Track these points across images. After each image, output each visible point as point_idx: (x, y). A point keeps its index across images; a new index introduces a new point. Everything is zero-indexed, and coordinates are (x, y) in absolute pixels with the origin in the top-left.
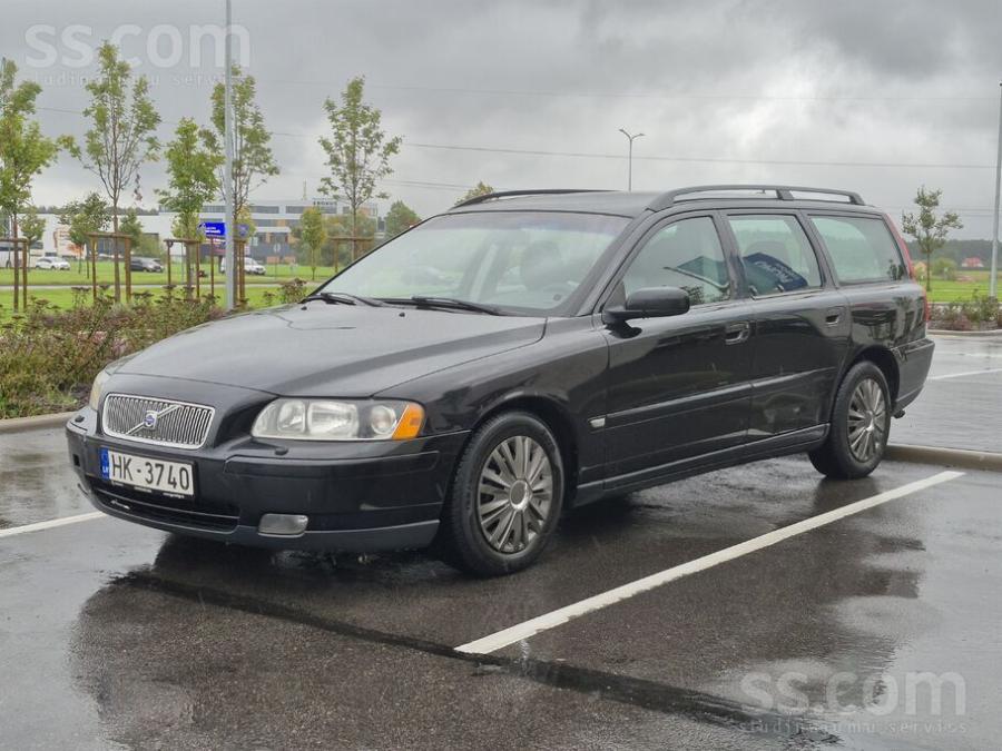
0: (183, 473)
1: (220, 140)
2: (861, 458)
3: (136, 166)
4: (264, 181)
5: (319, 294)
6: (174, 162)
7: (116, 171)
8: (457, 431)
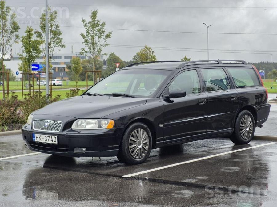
0: (55, 138)
1: (43, 35)
2: (245, 138)
3: (11, 46)
4: (59, 50)
5: (86, 93)
6: (24, 43)
7: (3, 48)
8: (123, 127)
